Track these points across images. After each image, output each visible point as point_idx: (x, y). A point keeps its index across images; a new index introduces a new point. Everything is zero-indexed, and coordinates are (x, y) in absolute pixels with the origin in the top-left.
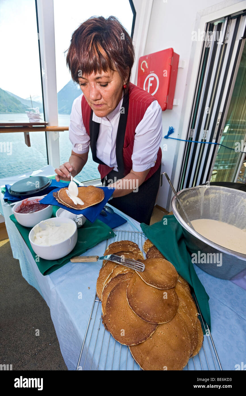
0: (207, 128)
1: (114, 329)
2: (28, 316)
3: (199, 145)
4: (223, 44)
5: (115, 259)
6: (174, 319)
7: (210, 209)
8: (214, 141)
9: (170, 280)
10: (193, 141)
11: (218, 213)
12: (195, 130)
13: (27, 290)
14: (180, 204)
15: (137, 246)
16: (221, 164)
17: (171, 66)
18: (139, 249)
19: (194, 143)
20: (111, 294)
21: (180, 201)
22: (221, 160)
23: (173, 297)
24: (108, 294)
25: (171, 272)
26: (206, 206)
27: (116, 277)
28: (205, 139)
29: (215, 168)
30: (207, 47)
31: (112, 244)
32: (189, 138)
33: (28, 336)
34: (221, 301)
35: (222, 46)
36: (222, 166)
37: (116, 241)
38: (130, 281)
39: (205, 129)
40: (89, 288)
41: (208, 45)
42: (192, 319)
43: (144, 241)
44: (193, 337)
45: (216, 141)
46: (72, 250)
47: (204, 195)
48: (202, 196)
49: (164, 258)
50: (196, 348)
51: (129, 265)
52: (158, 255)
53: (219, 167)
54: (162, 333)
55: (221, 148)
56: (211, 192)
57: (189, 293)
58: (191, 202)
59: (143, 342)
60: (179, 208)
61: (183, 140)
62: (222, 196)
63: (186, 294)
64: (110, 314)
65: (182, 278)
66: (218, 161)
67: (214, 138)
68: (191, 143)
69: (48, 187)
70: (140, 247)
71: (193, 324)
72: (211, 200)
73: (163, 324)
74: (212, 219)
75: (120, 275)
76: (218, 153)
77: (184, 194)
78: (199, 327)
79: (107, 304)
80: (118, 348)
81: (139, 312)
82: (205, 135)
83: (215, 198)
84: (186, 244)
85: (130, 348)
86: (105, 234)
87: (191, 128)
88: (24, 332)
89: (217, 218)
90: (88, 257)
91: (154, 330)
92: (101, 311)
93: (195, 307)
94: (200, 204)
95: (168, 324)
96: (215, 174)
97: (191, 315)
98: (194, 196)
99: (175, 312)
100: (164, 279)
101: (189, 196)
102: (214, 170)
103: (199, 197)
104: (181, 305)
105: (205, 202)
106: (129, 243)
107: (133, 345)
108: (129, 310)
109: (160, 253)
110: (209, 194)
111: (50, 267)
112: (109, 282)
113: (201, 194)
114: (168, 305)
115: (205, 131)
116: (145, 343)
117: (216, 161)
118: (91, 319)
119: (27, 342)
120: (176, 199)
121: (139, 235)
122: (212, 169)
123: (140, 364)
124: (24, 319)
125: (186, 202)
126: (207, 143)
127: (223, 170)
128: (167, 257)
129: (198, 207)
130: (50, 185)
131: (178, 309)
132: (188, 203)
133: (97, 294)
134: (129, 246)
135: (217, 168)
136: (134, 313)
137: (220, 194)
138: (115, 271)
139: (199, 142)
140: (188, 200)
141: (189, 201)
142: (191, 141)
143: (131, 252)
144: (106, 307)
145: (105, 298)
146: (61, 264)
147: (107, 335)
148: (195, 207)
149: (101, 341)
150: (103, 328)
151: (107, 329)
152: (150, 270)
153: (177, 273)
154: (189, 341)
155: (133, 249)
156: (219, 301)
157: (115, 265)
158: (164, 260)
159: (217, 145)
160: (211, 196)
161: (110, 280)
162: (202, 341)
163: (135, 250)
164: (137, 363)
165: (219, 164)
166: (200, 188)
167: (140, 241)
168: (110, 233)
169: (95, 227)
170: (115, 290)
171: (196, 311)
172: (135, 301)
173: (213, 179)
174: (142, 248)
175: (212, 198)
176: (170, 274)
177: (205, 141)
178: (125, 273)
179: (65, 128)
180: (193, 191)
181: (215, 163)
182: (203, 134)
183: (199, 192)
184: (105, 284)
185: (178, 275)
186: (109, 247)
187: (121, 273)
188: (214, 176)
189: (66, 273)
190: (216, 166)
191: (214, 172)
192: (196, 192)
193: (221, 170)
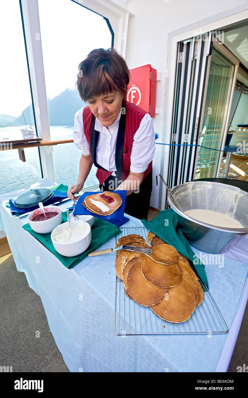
0: (187, 132)
1: (136, 297)
2: (43, 322)
3: (182, 147)
4: (193, 59)
5: (127, 248)
6: (181, 283)
7: (198, 201)
8: (194, 143)
9: (173, 258)
10: (176, 144)
11: (204, 203)
12: (177, 135)
13: (37, 298)
14: (174, 198)
15: (142, 238)
16: (203, 163)
17: (150, 80)
18: (144, 240)
19: (177, 146)
20: (130, 273)
21: (174, 196)
22: (203, 159)
23: (177, 269)
24: (127, 274)
25: (173, 252)
26: (195, 199)
27: (131, 261)
28: (187, 142)
29: (198, 167)
30: (180, 62)
31: (121, 238)
32: (173, 142)
33: (46, 339)
34: (214, 269)
35: (192, 61)
36: (204, 164)
37: (123, 236)
38: (142, 262)
39: (185, 133)
40: (110, 273)
41: (181, 61)
42: (194, 282)
43: (147, 233)
44: (196, 293)
45: (197, 143)
46: (88, 246)
47: (192, 190)
48: (190, 191)
49: (166, 243)
50: (199, 300)
51: (140, 251)
52: (161, 242)
53: (201, 166)
54: (174, 293)
55: (202, 149)
56: (197, 187)
57: (189, 266)
58: (182, 196)
59: (160, 302)
60: (173, 201)
61: (168, 145)
62: (206, 189)
63: (187, 267)
64: (131, 287)
65: (182, 256)
66: (200, 160)
67: (194, 140)
68: (175, 146)
69: (51, 198)
70: (145, 238)
71: (195, 285)
72: (198, 193)
73: (173, 287)
74: (200, 209)
75: (134, 259)
76: (199, 152)
77: (176, 191)
78: (200, 287)
79: (127, 281)
80: (142, 310)
81: (154, 281)
82: (186, 138)
83: (201, 191)
84: (182, 230)
85: (151, 308)
86: (113, 232)
87: (173, 133)
88: (42, 336)
89: (204, 208)
90: (104, 250)
91: (167, 292)
92: (123, 286)
93: (195, 275)
94: (190, 198)
95: (177, 287)
96: (198, 172)
97: (193, 280)
98: (184, 192)
99: (181, 279)
100: (169, 258)
101: (180, 192)
102: (197, 169)
103: (188, 191)
104: (184, 274)
105: (193, 196)
106: (135, 236)
107: (153, 305)
108: (146, 282)
109: (162, 240)
110: (196, 188)
111: (73, 262)
112: (126, 265)
113: (190, 189)
114: (175, 274)
115: (186, 134)
116: (162, 302)
117: (199, 161)
118: (116, 294)
119: (46, 345)
120: (170, 194)
121: (142, 230)
122: (195, 168)
123: (161, 316)
124: (39, 325)
125: (178, 197)
126: (189, 145)
127: (205, 168)
128: (168, 242)
129: (188, 200)
130: (53, 196)
131: (183, 277)
132: (180, 198)
133: (118, 276)
134: (135, 238)
135: (200, 167)
136: (150, 283)
137: (204, 187)
138: (129, 257)
139: (182, 145)
140: (179, 194)
141: (181, 196)
142: (175, 145)
143: (139, 243)
144: (127, 283)
145: (126, 277)
146: (82, 258)
147: (132, 302)
148: (186, 201)
149: (128, 307)
150: (127, 299)
151: (131, 298)
152: (156, 254)
153: (178, 253)
154: (194, 296)
155: (140, 240)
156: (213, 269)
157: (127, 252)
158: (166, 244)
159: (198, 147)
160: (198, 190)
161: (127, 264)
162: (203, 296)
163: (141, 241)
164: (158, 316)
165: (201, 163)
166: (188, 184)
167: (144, 234)
168: (117, 230)
169: (103, 227)
170: (132, 269)
171: (196, 276)
172: (149, 275)
173: (197, 176)
174: (147, 239)
175: (199, 191)
176: (172, 254)
177: (187, 143)
178: (137, 257)
179: (57, 142)
180: (183, 187)
181: (198, 162)
182: (185, 137)
183: (188, 188)
184: (123, 267)
185: (179, 254)
186: (119, 241)
187: (134, 257)
188: (198, 174)
189: (87, 265)
190: (198, 165)
191: (198, 171)
192: (185, 188)
193: (204, 168)
